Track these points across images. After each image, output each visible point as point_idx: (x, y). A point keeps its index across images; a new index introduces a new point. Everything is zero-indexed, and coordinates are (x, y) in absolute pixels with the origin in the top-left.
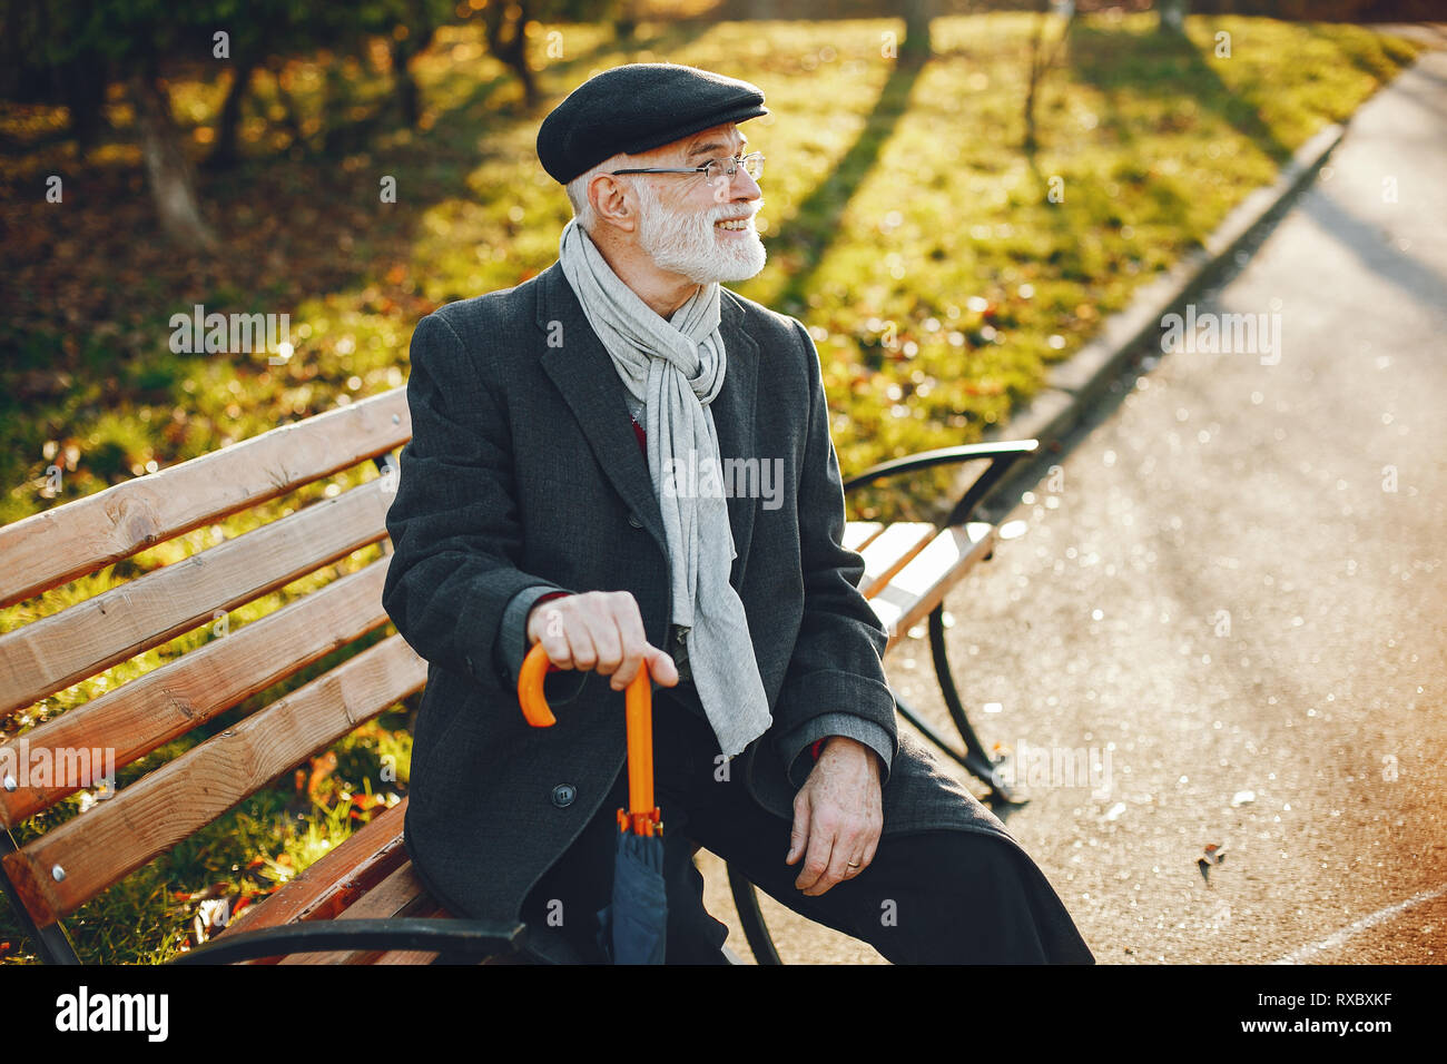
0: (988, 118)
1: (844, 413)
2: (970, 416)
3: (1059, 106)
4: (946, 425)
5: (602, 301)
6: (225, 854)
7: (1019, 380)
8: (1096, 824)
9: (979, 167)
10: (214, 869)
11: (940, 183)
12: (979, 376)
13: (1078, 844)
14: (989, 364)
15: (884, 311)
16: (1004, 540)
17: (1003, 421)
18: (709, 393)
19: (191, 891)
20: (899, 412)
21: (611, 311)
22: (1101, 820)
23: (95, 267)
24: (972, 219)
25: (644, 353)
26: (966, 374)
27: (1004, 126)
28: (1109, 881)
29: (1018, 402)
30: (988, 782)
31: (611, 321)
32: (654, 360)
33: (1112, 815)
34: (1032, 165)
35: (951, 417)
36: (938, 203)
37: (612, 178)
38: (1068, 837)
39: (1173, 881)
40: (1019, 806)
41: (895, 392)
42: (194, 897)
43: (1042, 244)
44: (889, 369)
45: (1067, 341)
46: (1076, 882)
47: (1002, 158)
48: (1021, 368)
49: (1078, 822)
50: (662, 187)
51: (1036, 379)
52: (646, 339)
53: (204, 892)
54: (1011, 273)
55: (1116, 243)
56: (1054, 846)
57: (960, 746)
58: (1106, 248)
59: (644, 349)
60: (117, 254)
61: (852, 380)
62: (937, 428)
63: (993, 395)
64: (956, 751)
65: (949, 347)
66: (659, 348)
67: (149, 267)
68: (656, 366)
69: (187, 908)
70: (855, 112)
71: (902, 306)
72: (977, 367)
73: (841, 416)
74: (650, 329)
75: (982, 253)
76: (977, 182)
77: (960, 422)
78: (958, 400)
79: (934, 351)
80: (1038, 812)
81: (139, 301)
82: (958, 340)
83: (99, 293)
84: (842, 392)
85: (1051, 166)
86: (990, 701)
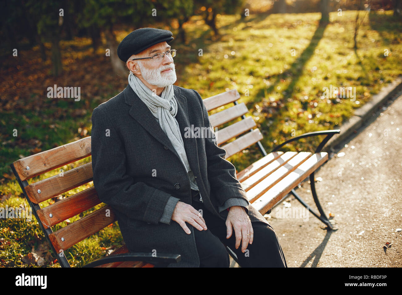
0: (345, 40)
1: (295, 122)
2: (330, 123)
3: (365, 36)
4: (324, 126)
5: (143, 93)
6: (116, 238)
7: (345, 113)
8: (356, 236)
9: (341, 54)
10: (113, 242)
11: (329, 58)
12: (334, 112)
13: (350, 241)
14: (337, 108)
15: (310, 94)
16: (339, 157)
17: (340, 124)
18: (175, 114)
19: (106, 247)
20: (311, 122)
21: (146, 95)
22: (357, 235)
23: (96, 81)
24: (337, 68)
25: (156, 106)
26: (331, 111)
27: (348, 42)
28: (358, 252)
29: (345, 119)
30: (326, 224)
31: (146, 98)
32: (159, 107)
33: (361, 234)
34: (356, 53)
35: (325, 124)
36: (328, 64)
37: (132, 61)
38: (348, 239)
39: (376, 252)
40: (335, 231)
41: (310, 116)
42: (107, 249)
43: (356, 75)
44: (309, 110)
45: (360, 102)
46: (349, 251)
47: (347, 51)
48: (346, 110)
49: (351, 235)
50: (144, 63)
51: (350, 113)
52: (156, 102)
53: (110, 248)
54: (346, 83)
55: (377, 75)
56: (344, 242)
57: (318, 214)
58: (374, 77)
59: (156, 105)
60: (101, 78)
61: (298, 112)
62: (321, 126)
63: (338, 117)
64: (318, 215)
65: (327, 103)
66: (160, 104)
67: (110, 82)
68: (160, 109)
69: (105, 252)
70: (306, 39)
71: (315, 92)
72: (334, 109)
73: (294, 123)
74: (157, 99)
75: (339, 77)
76: (340, 58)
77: (328, 125)
78: (328, 119)
79: (322, 105)
80: (340, 232)
81: (106, 91)
82: (329, 102)
83: (96, 88)
84: (295, 116)
85: (361, 53)
86: (330, 202)
